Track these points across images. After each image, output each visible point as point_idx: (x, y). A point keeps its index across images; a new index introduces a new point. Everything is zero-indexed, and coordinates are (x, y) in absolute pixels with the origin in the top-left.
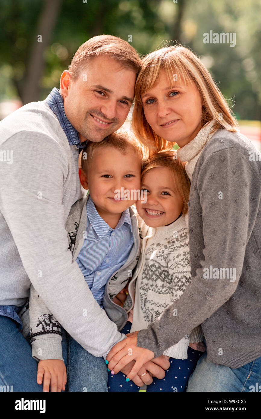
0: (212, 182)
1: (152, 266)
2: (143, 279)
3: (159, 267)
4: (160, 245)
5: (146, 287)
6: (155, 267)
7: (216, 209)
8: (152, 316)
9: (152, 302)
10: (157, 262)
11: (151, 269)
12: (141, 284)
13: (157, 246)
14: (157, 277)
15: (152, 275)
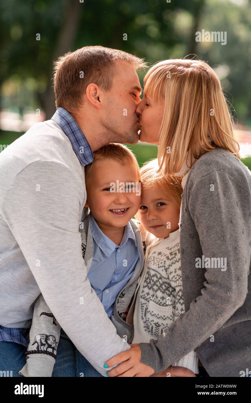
0: (205, 206)
1: (153, 276)
2: (144, 287)
3: (160, 278)
4: (162, 255)
5: (148, 297)
6: (157, 277)
7: (213, 232)
8: (152, 328)
9: (152, 314)
10: (158, 272)
11: (153, 279)
12: (142, 293)
13: (158, 255)
14: (157, 288)
15: (154, 285)
